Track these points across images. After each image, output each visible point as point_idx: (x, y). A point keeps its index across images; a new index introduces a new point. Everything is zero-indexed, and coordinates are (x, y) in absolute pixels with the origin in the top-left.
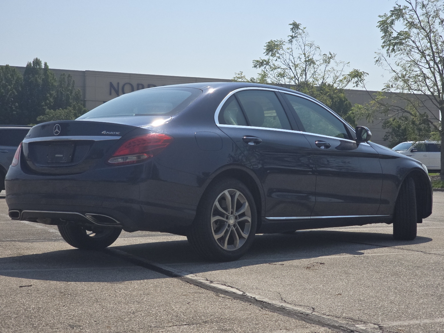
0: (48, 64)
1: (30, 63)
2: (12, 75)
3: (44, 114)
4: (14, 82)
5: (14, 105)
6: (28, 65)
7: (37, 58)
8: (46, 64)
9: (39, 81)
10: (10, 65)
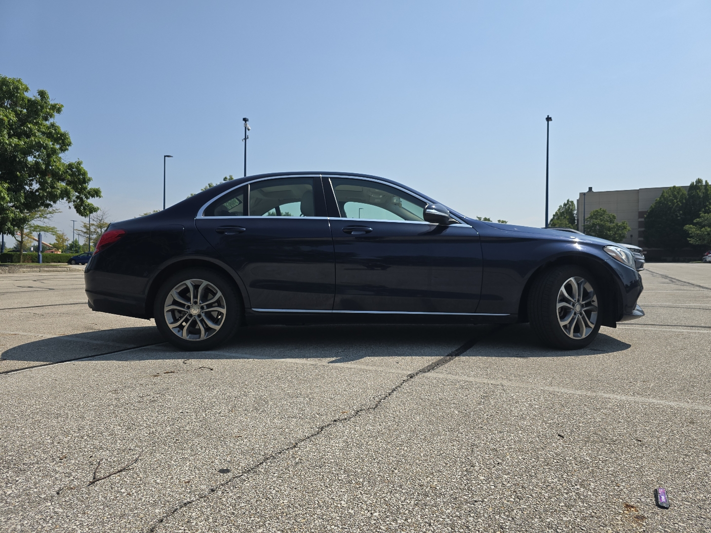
0: (708, 182)
1: (693, 183)
2: (678, 193)
3: (699, 217)
4: (679, 197)
5: (679, 213)
6: (691, 184)
7: (699, 179)
8: (706, 182)
9: (700, 194)
10: (677, 186)
